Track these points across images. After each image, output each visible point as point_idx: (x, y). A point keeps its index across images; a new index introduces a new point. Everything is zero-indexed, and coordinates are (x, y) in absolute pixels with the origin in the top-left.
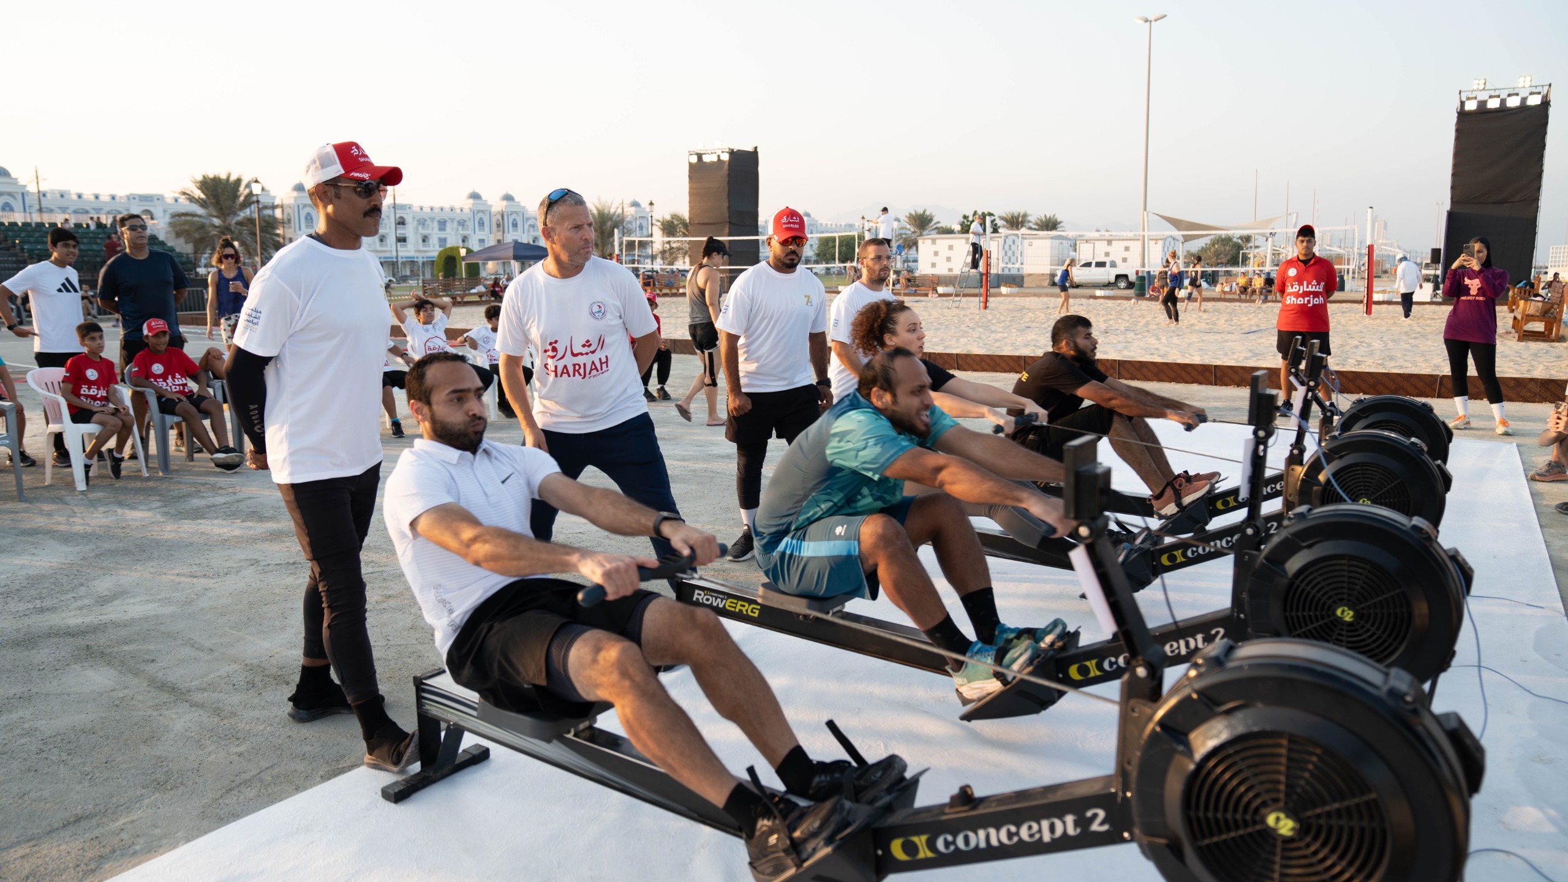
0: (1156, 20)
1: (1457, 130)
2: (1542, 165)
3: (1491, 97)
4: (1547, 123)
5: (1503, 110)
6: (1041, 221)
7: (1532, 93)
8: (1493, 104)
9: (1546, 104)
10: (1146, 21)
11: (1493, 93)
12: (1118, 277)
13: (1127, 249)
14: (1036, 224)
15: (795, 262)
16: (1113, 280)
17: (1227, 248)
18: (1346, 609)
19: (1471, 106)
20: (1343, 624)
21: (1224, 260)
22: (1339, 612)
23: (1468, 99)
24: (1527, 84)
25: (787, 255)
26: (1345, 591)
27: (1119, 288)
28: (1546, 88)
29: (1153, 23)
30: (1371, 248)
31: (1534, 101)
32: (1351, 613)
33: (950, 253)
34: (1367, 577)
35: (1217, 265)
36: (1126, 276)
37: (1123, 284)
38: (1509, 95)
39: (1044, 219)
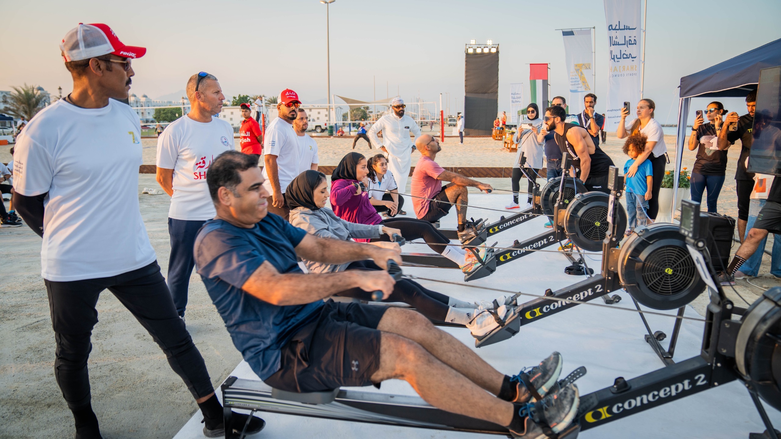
0: (330, 3)
1: (466, 61)
2: (498, 78)
3: (478, 47)
4: (498, 61)
5: (482, 54)
6: (271, 99)
7: (492, 47)
8: (479, 51)
9: (498, 52)
10: (326, 3)
11: (478, 46)
12: (316, 127)
13: (319, 113)
14: (269, 101)
15: (295, 116)
16: (314, 128)
17: (359, 112)
18: (669, 269)
19: (471, 51)
20: (667, 276)
21: (358, 118)
22: (666, 271)
23: (469, 48)
24: (491, 44)
25: (290, 112)
26: (667, 261)
27: (317, 132)
28: (497, 45)
29: (329, 4)
30: (442, 112)
31: (494, 51)
32: (672, 270)
33: (232, 116)
34: (677, 254)
35: (355, 120)
36: (320, 126)
37: (319, 130)
38: (484, 47)
39: (273, 99)
